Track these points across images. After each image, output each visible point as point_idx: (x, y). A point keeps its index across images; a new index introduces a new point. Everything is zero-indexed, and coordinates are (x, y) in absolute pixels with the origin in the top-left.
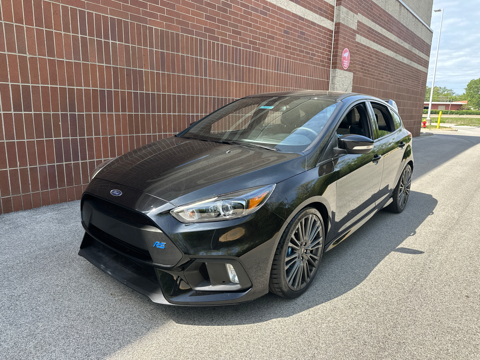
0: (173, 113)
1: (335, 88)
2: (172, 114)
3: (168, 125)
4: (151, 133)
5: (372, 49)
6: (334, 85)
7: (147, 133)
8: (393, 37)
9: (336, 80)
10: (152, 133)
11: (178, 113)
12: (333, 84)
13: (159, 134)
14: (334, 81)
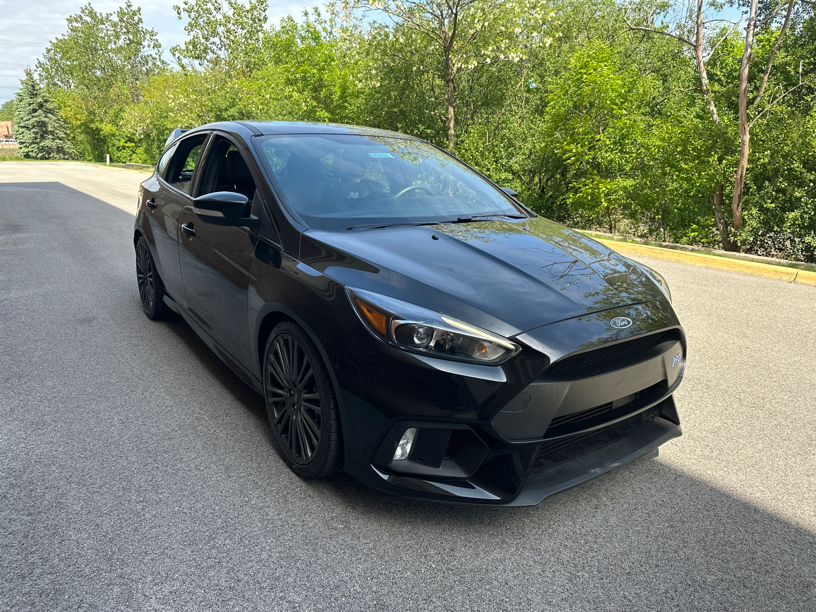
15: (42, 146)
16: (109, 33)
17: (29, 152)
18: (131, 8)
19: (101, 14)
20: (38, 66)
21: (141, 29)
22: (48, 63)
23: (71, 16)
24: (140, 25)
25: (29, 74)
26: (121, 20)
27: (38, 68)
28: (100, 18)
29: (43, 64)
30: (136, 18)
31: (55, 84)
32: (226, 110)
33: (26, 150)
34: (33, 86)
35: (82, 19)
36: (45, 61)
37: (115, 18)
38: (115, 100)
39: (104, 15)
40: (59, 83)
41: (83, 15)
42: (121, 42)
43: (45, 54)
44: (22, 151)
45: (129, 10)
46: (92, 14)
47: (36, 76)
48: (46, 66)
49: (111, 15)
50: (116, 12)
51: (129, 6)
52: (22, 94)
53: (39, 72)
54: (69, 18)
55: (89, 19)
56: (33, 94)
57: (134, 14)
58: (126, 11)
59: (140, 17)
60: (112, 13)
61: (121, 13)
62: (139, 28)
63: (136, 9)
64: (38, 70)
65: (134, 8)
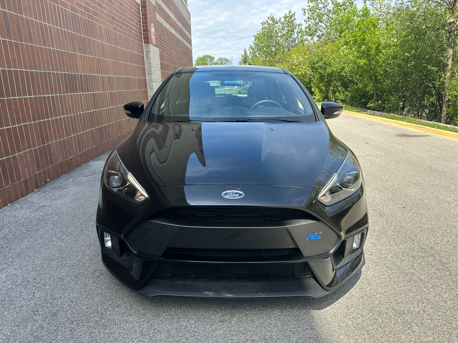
0: (29, 95)
1: (151, 63)
2: (28, 97)
3: (26, 112)
4: (10, 126)
5: (163, 26)
6: (149, 60)
7: (6, 126)
8: (172, 16)
9: (150, 55)
10: (12, 126)
11: (34, 96)
12: (148, 58)
13: (18, 125)
14: (149, 56)
15: (245, 88)
16: (280, 27)
17: (240, 90)
18: (291, 13)
19: (276, 18)
20: (250, 47)
21: (294, 24)
22: (254, 46)
23: (263, 22)
24: (295, 21)
25: (245, 52)
26: (285, 20)
27: (250, 49)
28: (276, 21)
29: (252, 47)
30: (293, 19)
31: (256, 56)
32: (317, 63)
33: (240, 89)
34: (245, 58)
35: (268, 23)
36: (253, 45)
37: (283, 20)
38: (277, 62)
39: (278, 19)
40: (258, 55)
41: (268, 21)
42: (284, 32)
43: (254, 42)
44: (238, 90)
45: (290, 14)
46: (273, 19)
47: (248, 53)
48: (253, 47)
49: (281, 18)
50: (283, 17)
51: (290, 13)
52: (241, 62)
53: (250, 51)
54: (262, 23)
55: (270, 22)
56: (245, 62)
57: (292, 16)
58: (288, 15)
59: (295, 17)
60: (282, 17)
61: (286, 17)
62: (293, 23)
63: (293, 14)
64: (250, 50)
65: (292, 13)
